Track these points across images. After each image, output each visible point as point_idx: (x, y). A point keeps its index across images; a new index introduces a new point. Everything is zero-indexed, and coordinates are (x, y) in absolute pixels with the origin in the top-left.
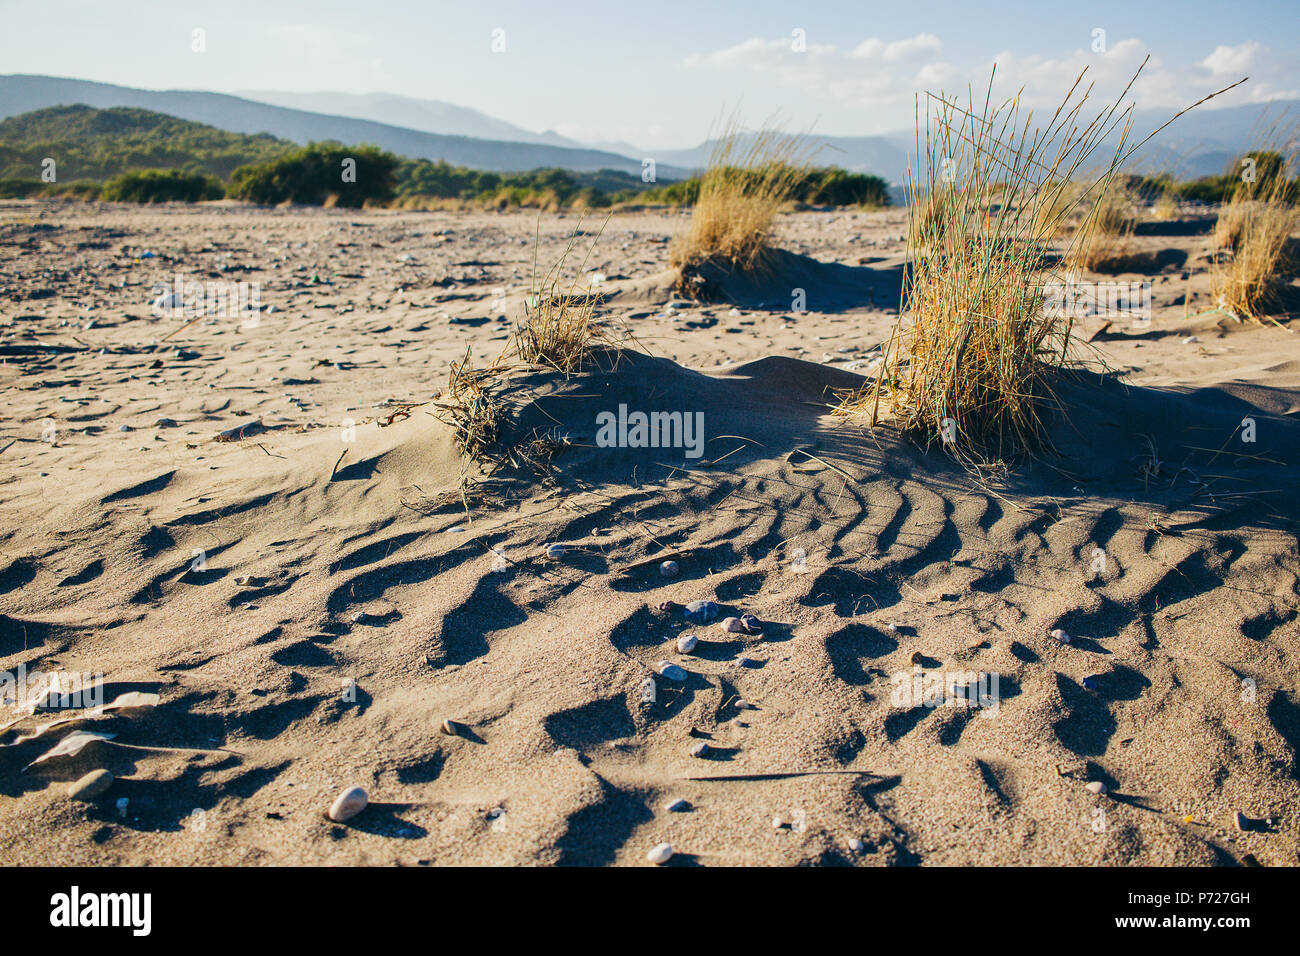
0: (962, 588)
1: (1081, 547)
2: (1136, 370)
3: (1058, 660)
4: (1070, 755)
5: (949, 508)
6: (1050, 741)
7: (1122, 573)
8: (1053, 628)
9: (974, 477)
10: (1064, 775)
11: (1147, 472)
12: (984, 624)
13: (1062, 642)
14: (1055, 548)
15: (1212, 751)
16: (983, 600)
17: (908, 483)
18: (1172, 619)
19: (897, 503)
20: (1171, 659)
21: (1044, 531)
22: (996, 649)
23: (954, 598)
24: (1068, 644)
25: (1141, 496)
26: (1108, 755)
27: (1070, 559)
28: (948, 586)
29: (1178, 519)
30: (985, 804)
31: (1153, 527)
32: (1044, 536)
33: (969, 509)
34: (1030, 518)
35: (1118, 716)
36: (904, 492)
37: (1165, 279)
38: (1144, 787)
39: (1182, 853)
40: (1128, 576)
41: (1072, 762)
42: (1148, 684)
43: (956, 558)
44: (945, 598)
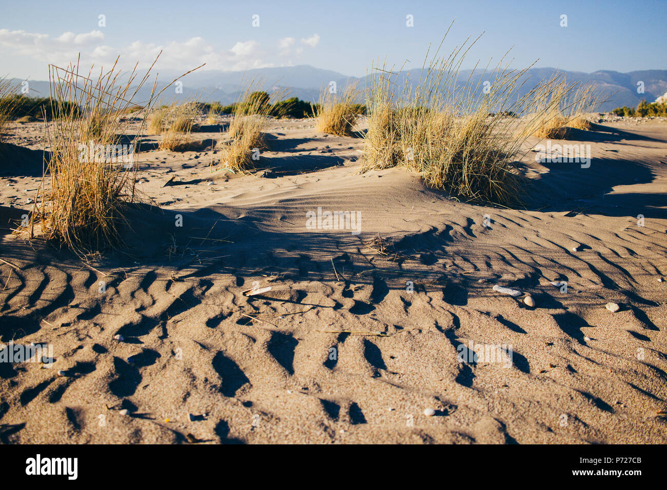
0: (73, 319)
1: (135, 291)
2: (178, 200)
3: (117, 350)
4: (115, 398)
5: (69, 278)
6: (106, 392)
7: (154, 302)
8: (116, 335)
9: (84, 261)
10: (109, 409)
11: (171, 251)
12: (82, 336)
13: (119, 341)
14: (122, 293)
15: (184, 385)
16: (83, 324)
17: (48, 267)
18: (175, 322)
19: (42, 278)
20: (172, 343)
21: (118, 285)
22: (86, 349)
23: (68, 325)
24: (122, 341)
25: (167, 263)
26: (136, 395)
27: (129, 298)
28: (65, 319)
29: (183, 273)
30: (66, 431)
31: (171, 278)
32: (118, 287)
33: (80, 277)
34: (110, 279)
35: (143, 374)
36: (46, 272)
37: (206, 154)
38: (150, 407)
39: (160, 439)
40: (157, 304)
41: (115, 401)
42: (159, 356)
43: (71, 304)
44: (63, 325)
